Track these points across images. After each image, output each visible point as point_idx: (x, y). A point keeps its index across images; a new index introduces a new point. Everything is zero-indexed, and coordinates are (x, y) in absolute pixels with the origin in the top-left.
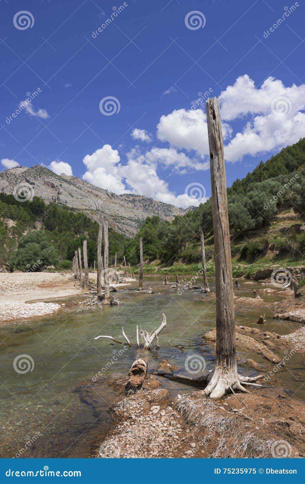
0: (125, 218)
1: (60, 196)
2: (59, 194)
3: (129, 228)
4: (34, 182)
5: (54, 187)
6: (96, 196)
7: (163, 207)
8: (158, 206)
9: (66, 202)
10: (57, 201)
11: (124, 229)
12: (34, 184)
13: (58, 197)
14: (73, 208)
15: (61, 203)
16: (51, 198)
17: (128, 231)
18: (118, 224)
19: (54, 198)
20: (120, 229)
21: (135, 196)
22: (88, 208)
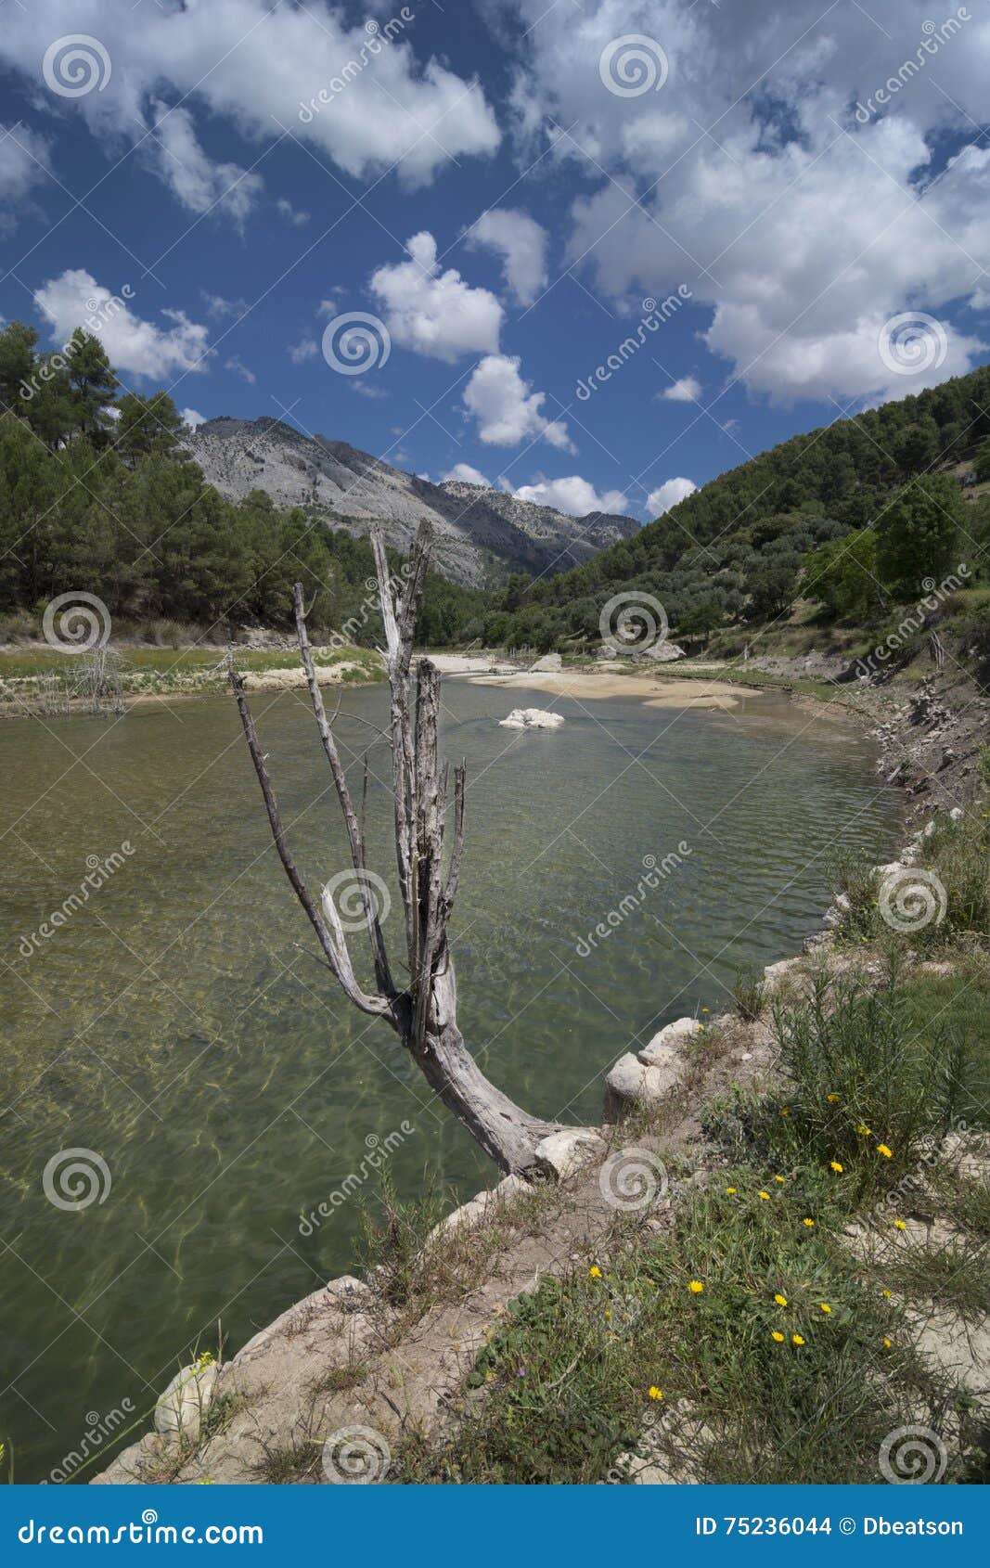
0: (454, 538)
1: (318, 488)
2: (315, 483)
3: (461, 561)
4: (263, 456)
5: (304, 469)
6: (393, 488)
7: (533, 514)
8: (523, 512)
9: (331, 503)
10: (312, 500)
11: (452, 563)
12: (263, 461)
13: (314, 492)
14: (347, 517)
15: (320, 506)
16: (299, 492)
17: (459, 566)
18: (438, 552)
19: (306, 493)
20: (443, 563)
21: (474, 488)
22: (377, 517)
